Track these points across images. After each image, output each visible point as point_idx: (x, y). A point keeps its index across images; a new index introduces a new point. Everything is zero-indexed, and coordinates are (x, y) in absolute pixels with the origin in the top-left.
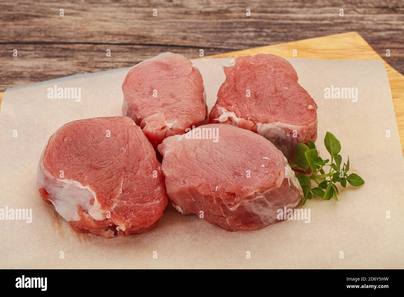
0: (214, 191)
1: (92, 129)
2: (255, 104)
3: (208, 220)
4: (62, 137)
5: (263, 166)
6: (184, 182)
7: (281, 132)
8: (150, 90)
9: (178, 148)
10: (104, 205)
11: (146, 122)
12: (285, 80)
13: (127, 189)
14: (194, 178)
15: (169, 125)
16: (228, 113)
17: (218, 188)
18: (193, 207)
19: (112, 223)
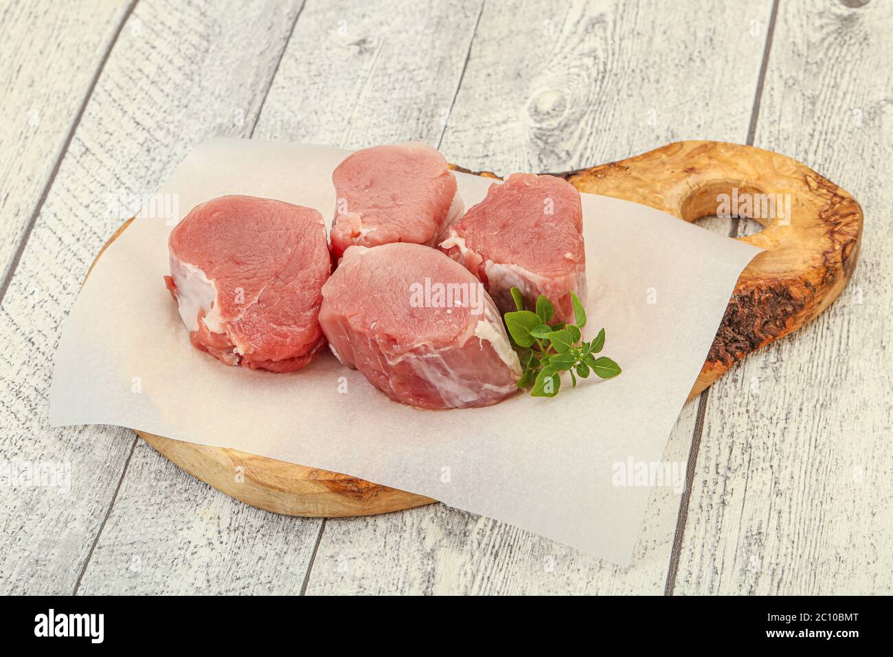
0: (369, 329)
1: (260, 211)
2: (496, 236)
3: (368, 376)
4: (212, 210)
5: (449, 311)
6: (337, 306)
7: (518, 281)
13: (263, 301)
14: (351, 304)
15: (365, 231)
16: (458, 238)
17: (375, 325)
18: (351, 354)
19: (230, 340)
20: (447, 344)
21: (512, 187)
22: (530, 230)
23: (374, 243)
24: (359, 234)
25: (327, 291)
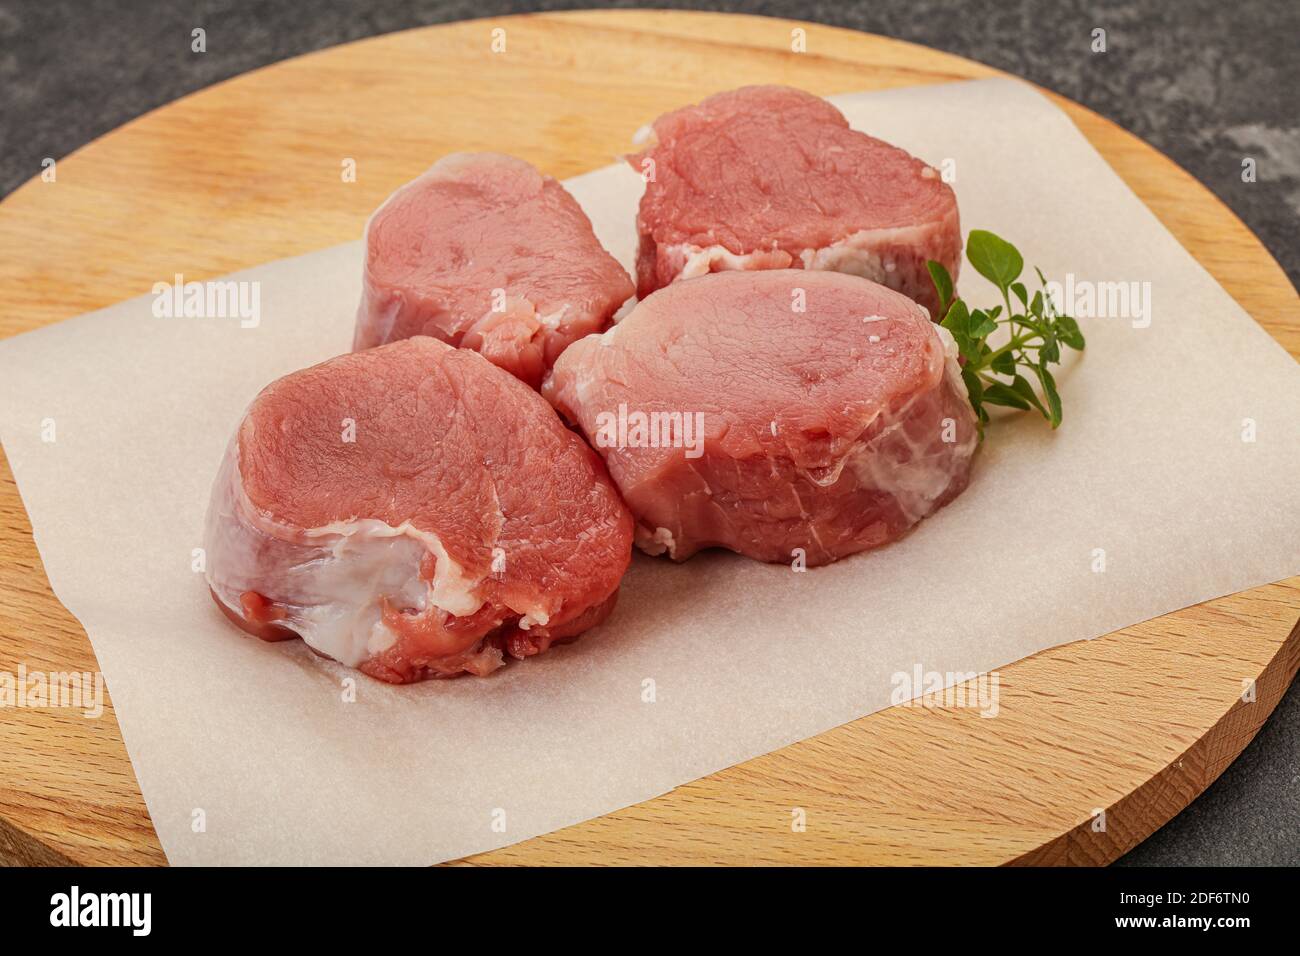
0: (769, 438)
1: (341, 386)
2: (772, 207)
4: (271, 422)
5: (874, 338)
7: (868, 263)
8: (454, 256)
9: (612, 361)
10: (471, 566)
11: (480, 333)
15: (552, 320)
16: (704, 251)
17: (776, 427)
18: (707, 518)
19: (504, 612)
20: (910, 395)
24: (539, 332)
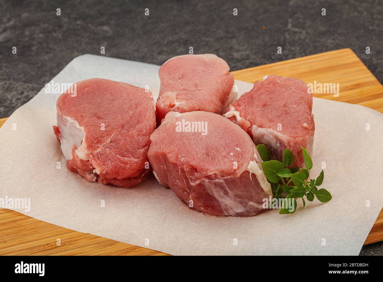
0: (180, 161)
1: (114, 89)
2: (259, 111)
3: (176, 193)
5: (232, 154)
6: (160, 147)
7: (272, 140)
9: (171, 121)
10: (89, 147)
12: (297, 100)
13: (114, 141)
14: (169, 146)
15: (177, 104)
16: (235, 111)
17: (184, 160)
19: (91, 165)
20: (229, 175)
21: (269, 83)
22: (281, 108)
23: (183, 111)
24: (173, 106)
25: (153, 137)
